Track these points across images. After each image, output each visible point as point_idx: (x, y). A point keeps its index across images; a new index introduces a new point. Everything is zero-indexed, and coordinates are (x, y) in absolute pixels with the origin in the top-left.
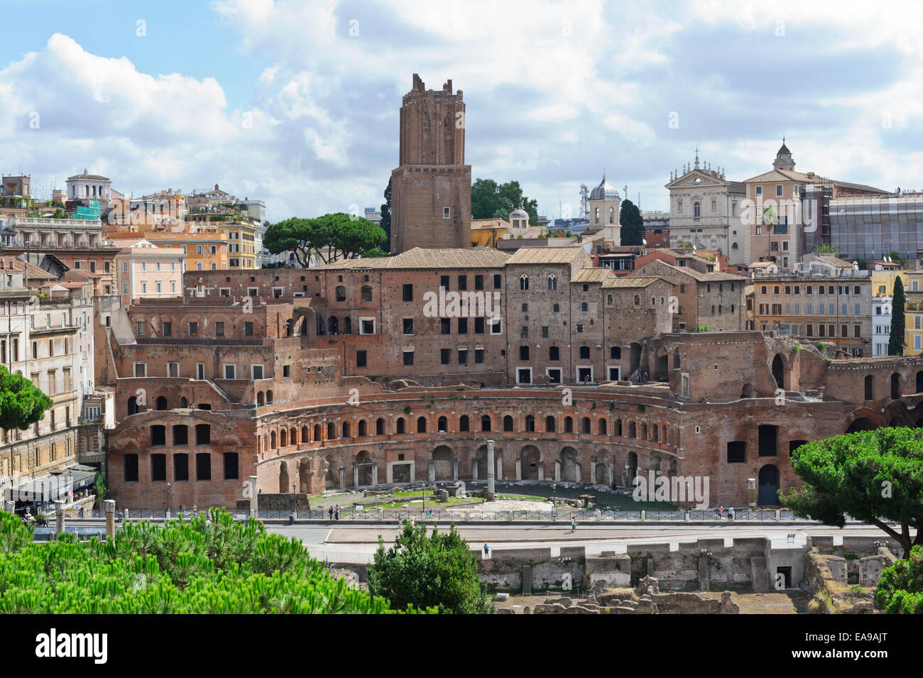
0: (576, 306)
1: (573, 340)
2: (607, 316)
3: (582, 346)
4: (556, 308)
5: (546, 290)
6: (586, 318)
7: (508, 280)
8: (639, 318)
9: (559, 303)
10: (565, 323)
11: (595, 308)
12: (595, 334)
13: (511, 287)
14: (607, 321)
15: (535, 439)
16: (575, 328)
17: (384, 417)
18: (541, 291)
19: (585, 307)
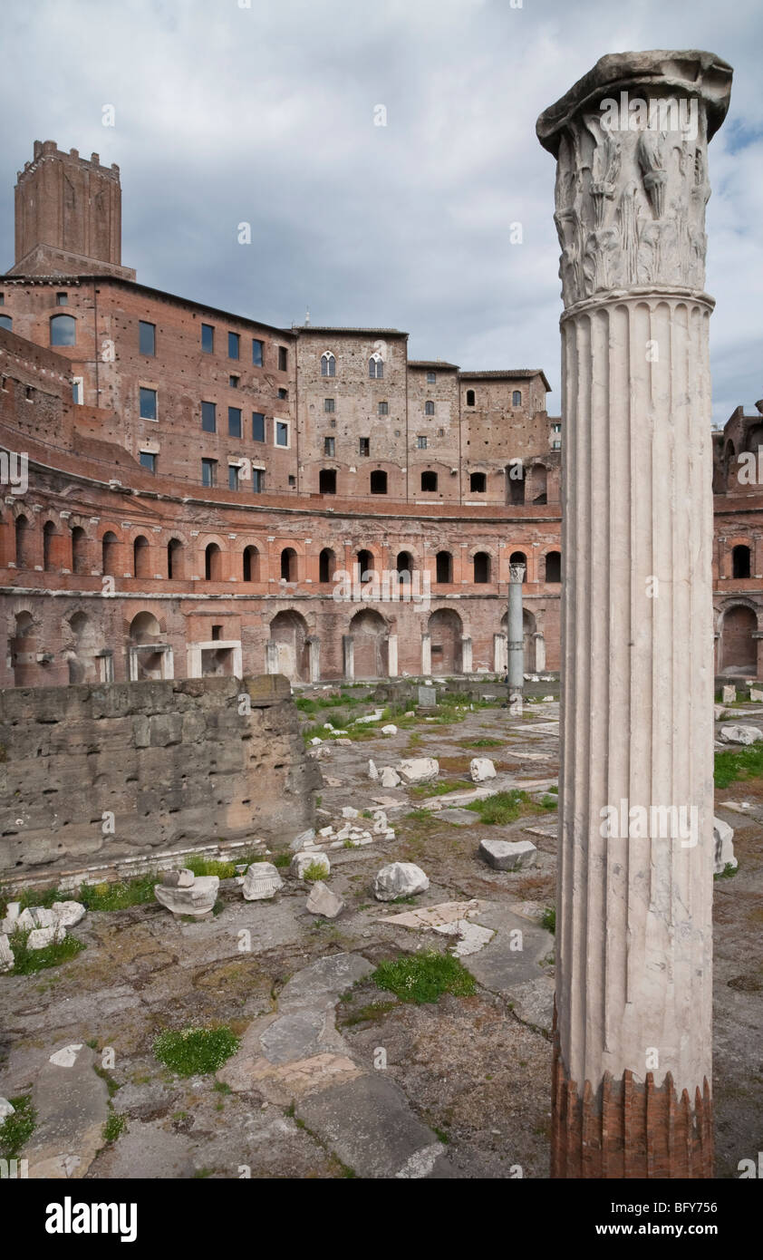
0: (415, 406)
1: (411, 460)
2: (465, 424)
3: (425, 470)
4: (384, 408)
5: (365, 379)
6: (432, 425)
7: (300, 358)
8: (519, 426)
9: (388, 400)
10: (398, 433)
11: (447, 410)
12: (447, 451)
13: (304, 371)
14: (465, 432)
15: (457, 596)
16: (413, 440)
17: (182, 538)
18: (357, 379)
19: (430, 408)
